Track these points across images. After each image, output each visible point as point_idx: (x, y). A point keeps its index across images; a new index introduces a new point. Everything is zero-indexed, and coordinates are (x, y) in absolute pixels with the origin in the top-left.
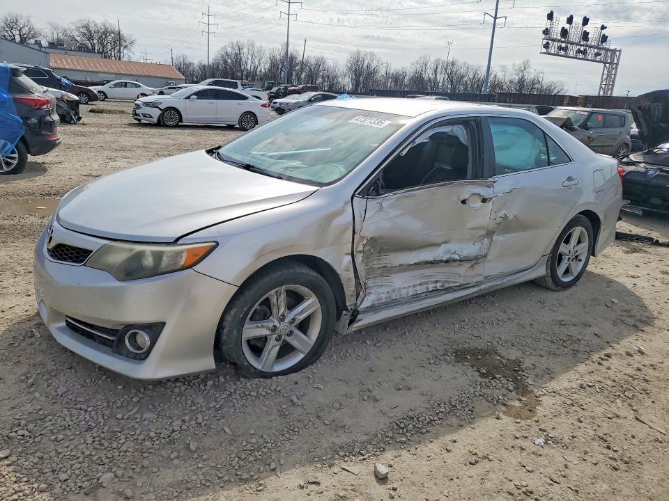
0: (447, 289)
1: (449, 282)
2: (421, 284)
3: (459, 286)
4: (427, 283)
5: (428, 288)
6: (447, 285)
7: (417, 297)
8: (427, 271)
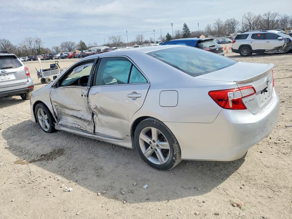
0: (81, 129)
1: (82, 127)
2: (74, 124)
3: (86, 131)
4: (76, 124)
5: (76, 126)
6: (82, 128)
7: (72, 128)
8: (78, 120)
